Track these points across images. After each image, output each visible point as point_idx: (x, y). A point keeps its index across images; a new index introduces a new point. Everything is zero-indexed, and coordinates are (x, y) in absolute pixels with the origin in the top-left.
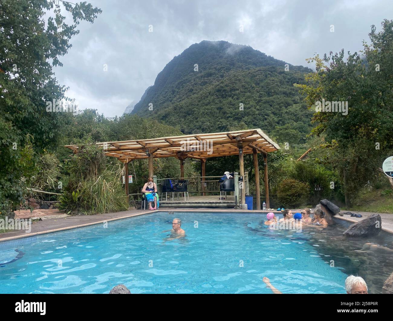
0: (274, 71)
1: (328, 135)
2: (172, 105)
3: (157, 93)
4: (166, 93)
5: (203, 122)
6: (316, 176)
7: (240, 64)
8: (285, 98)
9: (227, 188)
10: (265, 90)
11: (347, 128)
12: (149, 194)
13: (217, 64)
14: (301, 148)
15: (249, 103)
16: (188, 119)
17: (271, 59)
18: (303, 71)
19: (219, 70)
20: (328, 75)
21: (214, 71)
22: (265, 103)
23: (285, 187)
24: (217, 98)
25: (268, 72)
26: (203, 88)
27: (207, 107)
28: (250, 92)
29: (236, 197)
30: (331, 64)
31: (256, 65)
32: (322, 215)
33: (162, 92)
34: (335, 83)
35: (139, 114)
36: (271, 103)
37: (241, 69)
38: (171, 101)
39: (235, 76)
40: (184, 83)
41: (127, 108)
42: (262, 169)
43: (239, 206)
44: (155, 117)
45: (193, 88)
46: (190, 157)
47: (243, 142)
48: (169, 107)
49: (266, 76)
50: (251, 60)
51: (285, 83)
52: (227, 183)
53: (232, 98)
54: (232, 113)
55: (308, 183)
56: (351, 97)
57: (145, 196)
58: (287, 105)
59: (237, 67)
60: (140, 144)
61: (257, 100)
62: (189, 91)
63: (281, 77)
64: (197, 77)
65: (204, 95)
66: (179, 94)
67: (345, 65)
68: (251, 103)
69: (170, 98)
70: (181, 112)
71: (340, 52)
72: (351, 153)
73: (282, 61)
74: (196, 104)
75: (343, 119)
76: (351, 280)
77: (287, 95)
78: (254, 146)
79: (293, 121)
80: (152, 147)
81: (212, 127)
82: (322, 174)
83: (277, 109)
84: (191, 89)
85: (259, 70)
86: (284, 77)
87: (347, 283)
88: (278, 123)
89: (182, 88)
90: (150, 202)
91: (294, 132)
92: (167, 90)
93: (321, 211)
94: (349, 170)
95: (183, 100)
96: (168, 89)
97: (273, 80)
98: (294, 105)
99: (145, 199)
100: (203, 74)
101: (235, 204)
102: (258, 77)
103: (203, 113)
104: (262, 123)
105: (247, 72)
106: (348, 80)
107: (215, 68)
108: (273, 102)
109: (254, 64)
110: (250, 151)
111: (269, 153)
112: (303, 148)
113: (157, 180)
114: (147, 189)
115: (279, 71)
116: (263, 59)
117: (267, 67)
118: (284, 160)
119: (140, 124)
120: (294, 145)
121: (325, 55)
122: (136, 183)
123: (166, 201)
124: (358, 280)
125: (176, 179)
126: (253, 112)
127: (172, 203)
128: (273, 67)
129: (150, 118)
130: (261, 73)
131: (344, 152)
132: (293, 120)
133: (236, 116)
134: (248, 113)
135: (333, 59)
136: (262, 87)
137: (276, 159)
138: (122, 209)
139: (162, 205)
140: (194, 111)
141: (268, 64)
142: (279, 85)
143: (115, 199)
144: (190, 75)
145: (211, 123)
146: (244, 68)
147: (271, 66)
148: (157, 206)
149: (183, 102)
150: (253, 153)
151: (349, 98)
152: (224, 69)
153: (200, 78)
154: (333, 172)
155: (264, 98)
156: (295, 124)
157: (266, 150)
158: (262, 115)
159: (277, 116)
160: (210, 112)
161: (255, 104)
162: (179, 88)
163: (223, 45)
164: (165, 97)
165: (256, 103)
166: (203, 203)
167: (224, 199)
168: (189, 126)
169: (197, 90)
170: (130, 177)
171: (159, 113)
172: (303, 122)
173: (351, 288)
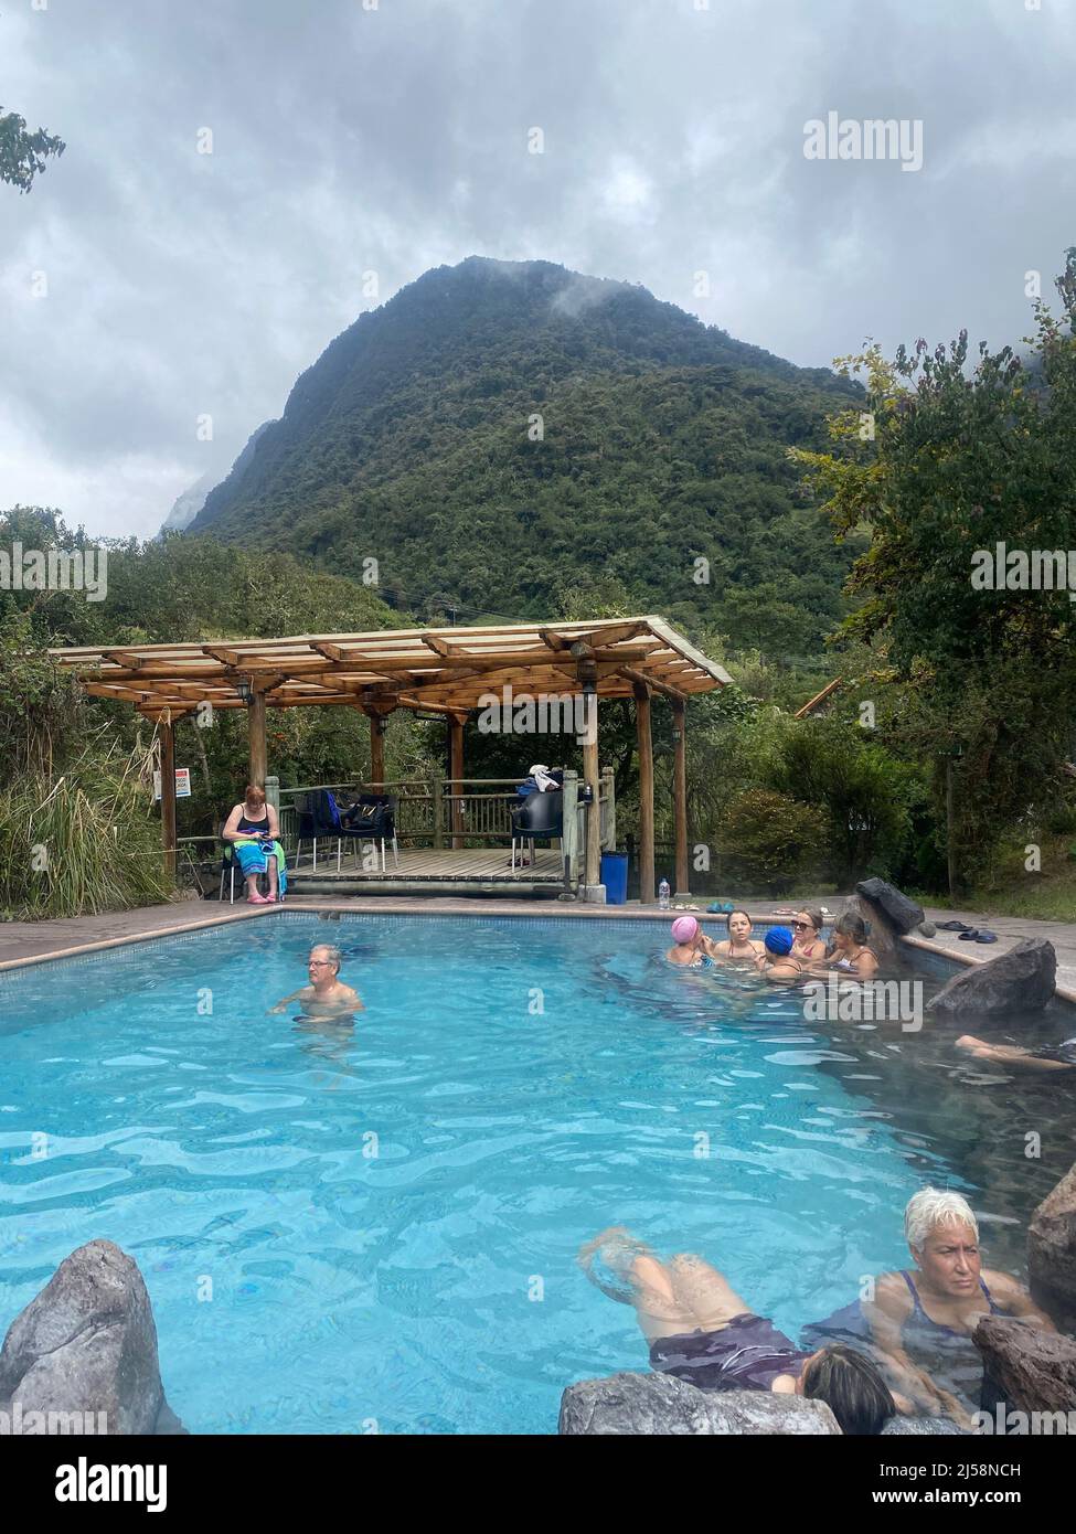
0: (728, 385)
1: (900, 641)
2: (350, 497)
3: (292, 447)
4: (327, 450)
5: (466, 567)
6: (855, 781)
7: (606, 351)
8: (762, 485)
9: (535, 828)
10: (693, 456)
11: (967, 617)
12: (247, 846)
13: (522, 348)
14: (812, 671)
15: (634, 501)
16: (409, 553)
17: (718, 337)
18: (831, 389)
19: (529, 371)
20: (910, 426)
21: (509, 376)
22: (690, 501)
23: (744, 819)
24: (518, 478)
25: (707, 388)
26: (469, 436)
27: (481, 510)
28: (638, 458)
29: (568, 858)
30: (921, 383)
31: (663, 359)
32: (860, 934)
33: (312, 447)
34: (931, 454)
35: (224, 527)
36: (714, 502)
37: (608, 373)
38: (346, 481)
39: (585, 396)
40: (398, 415)
41: (179, 500)
42: (667, 753)
43: (576, 893)
44: (284, 540)
45: (430, 436)
46: (406, 707)
47: (598, 661)
48: (341, 506)
49: (699, 403)
50: (645, 341)
51: (767, 431)
52: (536, 807)
53: (575, 480)
54: (571, 537)
55: (823, 805)
56: (982, 510)
57: (233, 853)
58: (771, 511)
59: (595, 363)
60: (216, 658)
61: (662, 489)
62: (413, 447)
63: (750, 408)
64: (447, 396)
65: (470, 462)
66: (376, 457)
67: (968, 393)
68: (642, 501)
69: (344, 468)
70: (383, 524)
71: (954, 343)
72: (976, 712)
73: (757, 348)
74: (441, 495)
75: (952, 585)
76: (925, 1207)
77: (772, 475)
78: (639, 672)
79: (787, 571)
80: (264, 669)
81: (496, 583)
82: (875, 774)
83: (733, 525)
84: (422, 439)
85: (673, 380)
86: (761, 407)
87: (912, 1217)
88: (735, 577)
89: (390, 432)
90: (252, 874)
91: (788, 611)
92: (331, 440)
93: (855, 920)
94: (963, 769)
95: (391, 478)
96: (337, 437)
97: (723, 419)
98: (795, 514)
99: (234, 862)
100: (467, 382)
101: (561, 885)
102: (669, 404)
103: (466, 531)
104: (679, 576)
105: (632, 385)
106: (976, 449)
107: (514, 363)
108: (719, 497)
109: (658, 354)
110: (626, 688)
111: (693, 698)
112: (819, 669)
113: (281, 794)
114: (244, 826)
115: (746, 383)
116: (689, 339)
117: (704, 367)
118: (745, 721)
119: (225, 572)
120: (788, 659)
121: (902, 349)
122: (209, 792)
123: (314, 870)
124: (950, 1204)
125: (354, 789)
126: (649, 534)
127: (333, 880)
128: (726, 371)
129: (267, 541)
130: (680, 388)
131: (950, 704)
132: (790, 567)
133: (588, 548)
134: (629, 536)
135: (926, 367)
136: (684, 442)
137: (715, 719)
138: (145, 898)
139: (298, 885)
140: (433, 522)
141: (709, 358)
142: (744, 436)
143: (120, 861)
144: (419, 386)
145: (495, 570)
146: (621, 368)
147: (718, 366)
148: (278, 890)
149: (391, 488)
150: (633, 694)
151: (976, 513)
152: (546, 368)
153: (458, 398)
154: (915, 765)
155: (689, 484)
156: (795, 581)
157: (683, 685)
158: (680, 545)
159: (734, 553)
160: (493, 530)
161: (655, 505)
162: (377, 434)
163: (543, 279)
164: (322, 466)
165: (660, 502)
166: (449, 879)
167: (526, 863)
168: (411, 578)
169: (444, 444)
170: (181, 774)
171: (301, 525)
172: (825, 574)
173: (925, 1234)
